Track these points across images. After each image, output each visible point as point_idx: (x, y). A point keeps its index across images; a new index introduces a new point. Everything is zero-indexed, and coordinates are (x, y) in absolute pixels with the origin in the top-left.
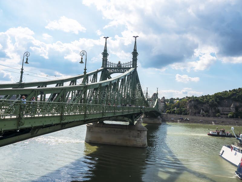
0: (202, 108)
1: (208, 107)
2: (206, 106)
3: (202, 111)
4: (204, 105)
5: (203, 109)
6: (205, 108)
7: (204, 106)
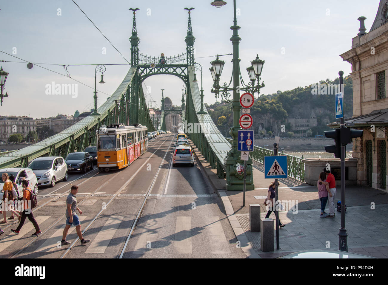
0: (261, 122)
1: (271, 121)
2: (267, 118)
3: (260, 128)
4: (264, 116)
5: (262, 124)
6: (265, 122)
7: (264, 118)
